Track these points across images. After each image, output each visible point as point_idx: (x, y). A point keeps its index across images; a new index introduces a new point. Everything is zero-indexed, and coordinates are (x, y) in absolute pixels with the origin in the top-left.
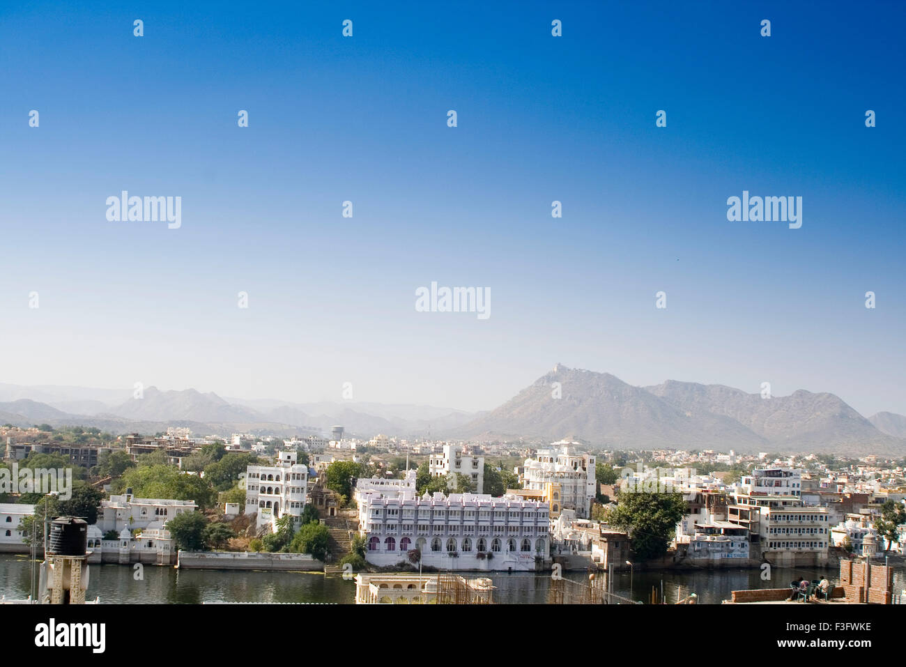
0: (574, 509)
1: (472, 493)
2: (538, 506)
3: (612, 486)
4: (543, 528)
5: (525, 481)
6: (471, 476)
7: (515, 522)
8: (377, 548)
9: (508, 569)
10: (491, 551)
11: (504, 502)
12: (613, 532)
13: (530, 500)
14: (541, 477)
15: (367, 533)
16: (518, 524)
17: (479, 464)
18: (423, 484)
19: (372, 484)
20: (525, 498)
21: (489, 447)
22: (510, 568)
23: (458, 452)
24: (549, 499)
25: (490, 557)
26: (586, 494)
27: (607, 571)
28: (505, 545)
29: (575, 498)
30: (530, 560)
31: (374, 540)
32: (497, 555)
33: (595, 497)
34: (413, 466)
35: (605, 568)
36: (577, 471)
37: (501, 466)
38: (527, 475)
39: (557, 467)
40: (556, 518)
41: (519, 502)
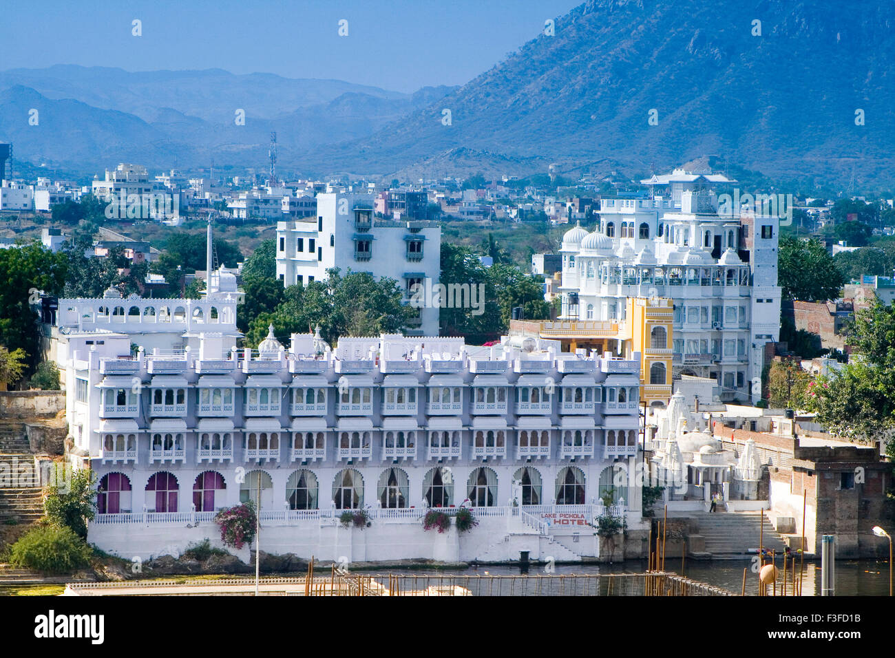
0: (713, 375)
1: (405, 333)
2: (605, 369)
3: (831, 306)
4: (622, 432)
5: (565, 295)
6: (402, 284)
7: (536, 418)
8: (123, 505)
9: (518, 557)
10: (468, 505)
11: (503, 358)
12: (834, 443)
13: (582, 351)
14: (614, 282)
15: (94, 464)
16: (545, 424)
17: (426, 247)
18: (259, 310)
19: (102, 316)
20: (566, 346)
21: (455, 196)
22: (525, 555)
23: (361, 212)
24: (638, 346)
25: (465, 522)
26: (748, 329)
27: (816, 560)
28: (507, 486)
29: (718, 343)
30: (585, 531)
31: (114, 482)
32: (484, 517)
33: (776, 339)
34: (226, 256)
35: (811, 550)
36: (722, 262)
37: (494, 253)
38: (570, 278)
39: (663, 251)
40: (659, 404)
41: (547, 358)
